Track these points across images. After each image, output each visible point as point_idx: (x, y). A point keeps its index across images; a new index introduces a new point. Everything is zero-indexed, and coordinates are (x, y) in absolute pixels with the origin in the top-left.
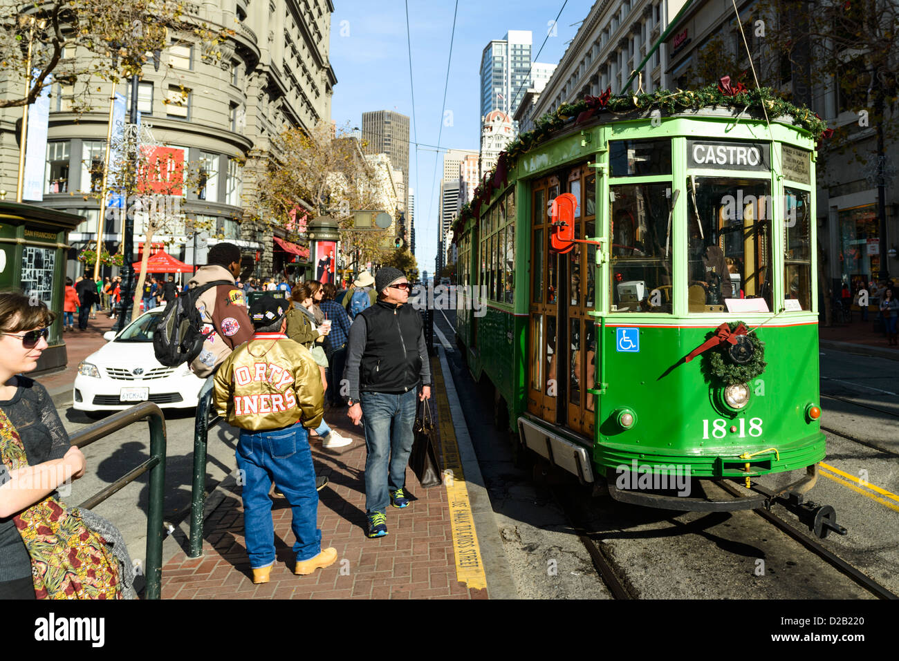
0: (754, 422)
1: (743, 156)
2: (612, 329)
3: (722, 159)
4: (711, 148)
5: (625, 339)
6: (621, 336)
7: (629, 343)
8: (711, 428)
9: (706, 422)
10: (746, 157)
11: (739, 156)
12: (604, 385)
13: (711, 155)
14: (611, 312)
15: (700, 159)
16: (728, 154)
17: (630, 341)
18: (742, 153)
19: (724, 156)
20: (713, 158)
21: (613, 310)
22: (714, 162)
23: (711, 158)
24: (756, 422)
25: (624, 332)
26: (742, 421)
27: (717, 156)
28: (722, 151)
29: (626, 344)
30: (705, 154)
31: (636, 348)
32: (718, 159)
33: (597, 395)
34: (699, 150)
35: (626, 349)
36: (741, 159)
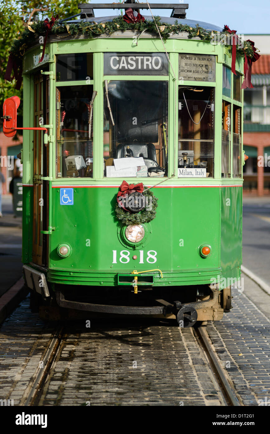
0: (151, 253)
1: (149, 63)
2: (57, 189)
3: (132, 65)
4: (123, 58)
5: (65, 196)
6: (63, 194)
7: (67, 199)
8: (118, 256)
9: (115, 252)
10: (151, 63)
11: (145, 63)
12: (51, 227)
13: (123, 63)
14: (57, 177)
15: (115, 66)
16: (137, 61)
17: (68, 197)
18: (148, 60)
19: (134, 63)
20: (125, 65)
21: (59, 176)
22: (126, 68)
23: (123, 65)
24: (153, 254)
25: (65, 191)
26: (142, 252)
27: (128, 63)
28: (132, 59)
29: (66, 200)
30: (119, 62)
31: (71, 202)
32: (129, 66)
33: (46, 235)
34: (115, 59)
35: (66, 203)
36: (147, 65)
